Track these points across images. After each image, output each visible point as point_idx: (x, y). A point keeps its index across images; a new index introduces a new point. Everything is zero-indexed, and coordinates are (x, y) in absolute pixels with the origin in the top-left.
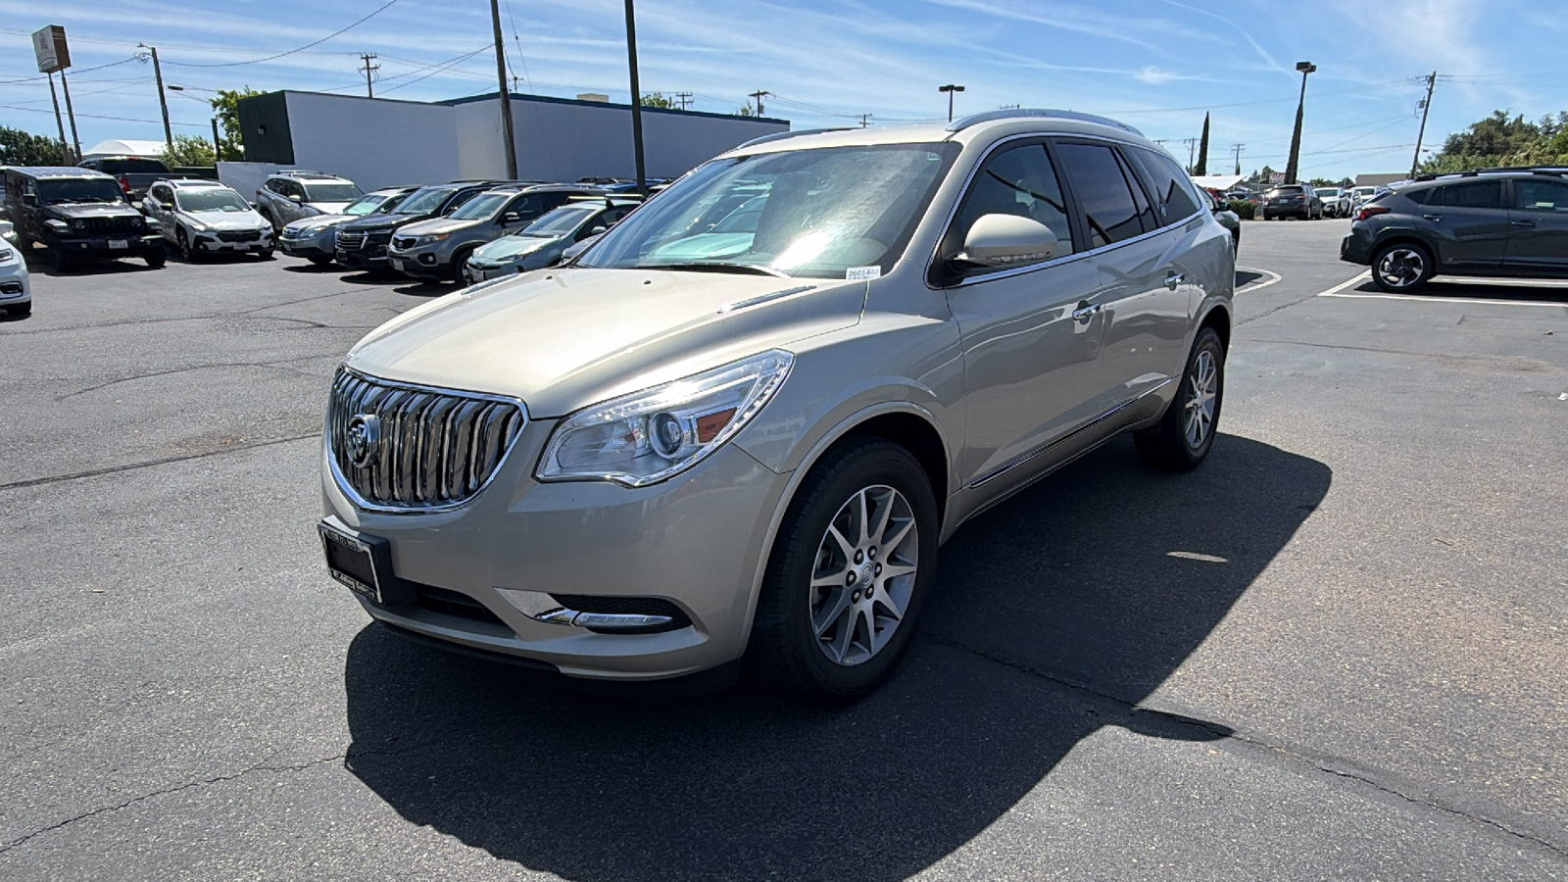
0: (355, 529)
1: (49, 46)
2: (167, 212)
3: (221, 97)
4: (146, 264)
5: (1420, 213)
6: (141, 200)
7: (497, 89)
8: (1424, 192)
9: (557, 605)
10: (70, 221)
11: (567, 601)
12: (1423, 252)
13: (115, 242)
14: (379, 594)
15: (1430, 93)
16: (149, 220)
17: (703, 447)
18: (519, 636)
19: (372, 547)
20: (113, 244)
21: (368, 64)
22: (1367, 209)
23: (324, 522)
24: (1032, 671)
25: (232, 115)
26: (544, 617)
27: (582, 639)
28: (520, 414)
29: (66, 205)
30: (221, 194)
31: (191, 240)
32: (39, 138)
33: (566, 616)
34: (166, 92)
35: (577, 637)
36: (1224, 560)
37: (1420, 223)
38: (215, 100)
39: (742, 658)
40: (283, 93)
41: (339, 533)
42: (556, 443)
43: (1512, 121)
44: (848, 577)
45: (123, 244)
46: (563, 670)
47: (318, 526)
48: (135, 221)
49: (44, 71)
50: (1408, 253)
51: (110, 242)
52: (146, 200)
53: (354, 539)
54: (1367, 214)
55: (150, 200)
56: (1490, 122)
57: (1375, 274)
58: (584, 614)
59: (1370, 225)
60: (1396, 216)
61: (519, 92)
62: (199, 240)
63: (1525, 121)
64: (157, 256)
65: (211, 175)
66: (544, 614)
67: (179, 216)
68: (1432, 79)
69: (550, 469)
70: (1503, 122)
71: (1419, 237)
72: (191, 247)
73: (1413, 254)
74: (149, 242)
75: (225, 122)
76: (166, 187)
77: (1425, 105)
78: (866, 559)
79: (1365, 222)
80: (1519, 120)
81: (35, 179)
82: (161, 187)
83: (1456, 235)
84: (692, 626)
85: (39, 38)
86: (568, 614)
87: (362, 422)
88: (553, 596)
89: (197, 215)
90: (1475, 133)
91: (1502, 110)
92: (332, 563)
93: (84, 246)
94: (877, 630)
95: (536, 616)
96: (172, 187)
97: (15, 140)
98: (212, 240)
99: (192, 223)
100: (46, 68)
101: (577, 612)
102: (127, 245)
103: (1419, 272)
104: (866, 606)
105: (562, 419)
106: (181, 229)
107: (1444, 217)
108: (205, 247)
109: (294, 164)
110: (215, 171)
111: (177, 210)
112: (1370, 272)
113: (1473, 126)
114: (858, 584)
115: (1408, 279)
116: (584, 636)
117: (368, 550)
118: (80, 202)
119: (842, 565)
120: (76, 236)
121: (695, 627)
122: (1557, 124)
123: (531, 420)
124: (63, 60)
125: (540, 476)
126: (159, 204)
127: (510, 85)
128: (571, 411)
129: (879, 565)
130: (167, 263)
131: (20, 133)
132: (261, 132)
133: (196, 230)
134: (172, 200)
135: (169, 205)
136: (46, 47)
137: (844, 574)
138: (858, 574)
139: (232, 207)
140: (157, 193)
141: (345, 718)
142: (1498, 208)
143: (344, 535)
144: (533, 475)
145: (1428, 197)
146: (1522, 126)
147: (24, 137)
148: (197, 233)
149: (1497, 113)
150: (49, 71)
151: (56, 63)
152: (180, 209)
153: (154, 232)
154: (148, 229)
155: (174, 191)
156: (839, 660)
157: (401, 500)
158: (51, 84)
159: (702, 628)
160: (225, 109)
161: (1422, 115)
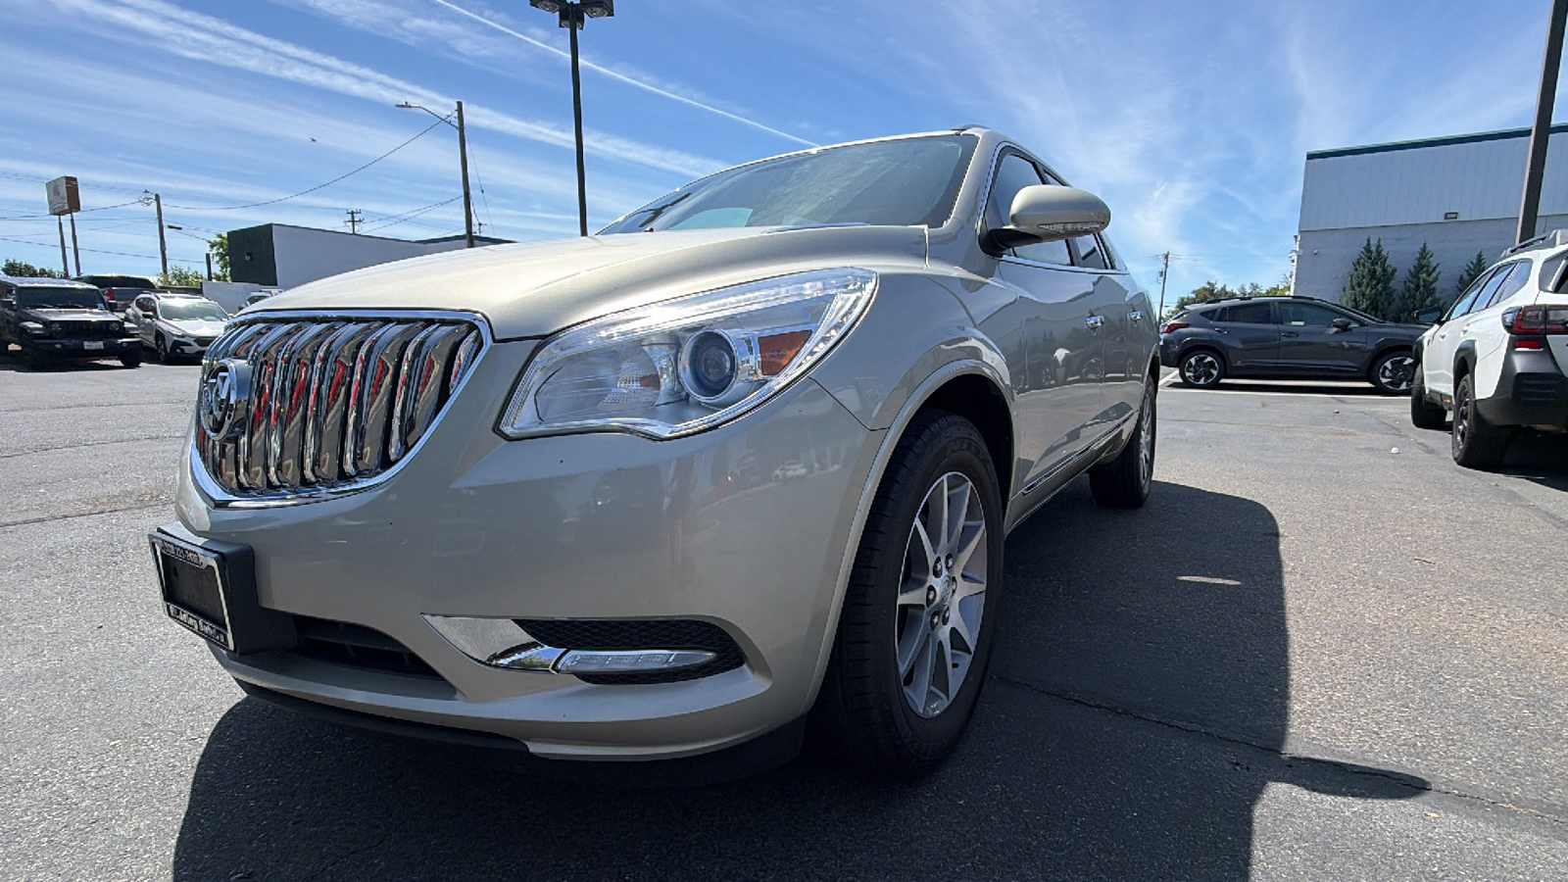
0: (199, 534)
1: (61, 194)
2: (148, 320)
3: (218, 240)
4: (121, 364)
5: (1213, 327)
6: (124, 311)
7: (464, 232)
8: (1214, 311)
9: (525, 637)
10: (47, 324)
11: (544, 631)
12: (1219, 358)
13: (91, 343)
14: (230, 636)
15: (1167, 267)
16: (127, 325)
17: (767, 382)
18: (461, 692)
19: (222, 559)
20: (88, 345)
21: (353, 217)
22: (1172, 325)
23: (159, 530)
24: (1126, 713)
25: (227, 255)
26: (504, 661)
27: (569, 695)
28: (479, 336)
29: (45, 310)
30: (203, 306)
31: (169, 345)
32: (44, 270)
33: (544, 659)
34: (166, 231)
35: (561, 691)
36: (1238, 583)
37: (1214, 335)
38: (212, 241)
39: (810, 713)
40: (270, 226)
41: (177, 542)
42: (534, 377)
43: (1219, 289)
44: (928, 594)
45: (100, 345)
46: (534, 748)
47: (151, 536)
48: (114, 325)
49: (55, 214)
50: (1206, 358)
51: (86, 343)
52: (129, 311)
53: (194, 549)
54: (1172, 329)
55: (133, 310)
56: (1205, 289)
57: (1182, 375)
58: (572, 653)
59: (1175, 336)
60: (1194, 329)
61: (483, 235)
62: (177, 344)
63: (1228, 289)
64: (132, 358)
65: (198, 292)
66: (504, 655)
67: (160, 324)
68: (1167, 257)
69: (522, 418)
70: (1213, 290)
71: (1212, 345)
72: (169, 350)
73: (1209, 359)
74: (125, 345)
75: (221, 260)
76: (150, 299)
77: (1163, 274)
78: (945, 572)
79: (1171, 334)
80: (1224, 289)
81: (16, 286)
82: (144, 299)
83: (1243, 343)
84: (745, 666)
85: (53, 187)
86: (545, 653)
87: (225, 369)
88: (520, 623)
89: (175, 322)
90: (1197, 295)
91: (1213, 282)
92: (171, 594)
93: (58, 346)
94: (955, 666)
95: (490, 659)
96: (155, 299)
97: (20, 271)
98: (190, 345)
99: (171, 329)
100: (57, 211)
101: (563, 650)
102: (102, 347)
103: (1215, 373)
104: (944, 633)
105: (545, 339)
106: (160, 335)
107: (1230, 330)
108: (182, 350)
109: (276, 285)
110: (201, 289)
111: (158, 318)
112: (1177, 371)
113: (1194, 292)
114: (938, 604)
115: (1207, 378)
116: (568, 690)
117: (214, 564)
118: (60, 307)
119: (923, 577)
120: (50, 338)
121: (751, 667)
122: (1249, 291)
123: (494, 341)
124: (74, 205)
125: (508, 430)
126: (141, 313)
127: (475, 229)
128: (560, 327)
129: (954, 579)
130: (142, 364)
131: (26, 266)
132: (247, 258)
133: (173, 335)
134: (154, 310)
135: (151, 313)
136: (58, 194)
137: (925, 589)
138: (937, 589)
139: (214, 318)
140: (140, 305)
141: (174, 842)
142: (1269, 322)
143: (182, 544)
144: (496, 429)
145: (1217, 314)
146: (1226, 293)
147: (29, 269)
148: (176, 338)
149: (1209, 283)
150: (59, 214)
151: (66, 207)
152: (160, 317)
153: (132, 336)
154: (125, 333)
155: (157, 302)
156: (921, 711)
157: (282, 486)
158: (60, 224)
159: (762, 668)
160: (221, 250)
161: (1162, 282)
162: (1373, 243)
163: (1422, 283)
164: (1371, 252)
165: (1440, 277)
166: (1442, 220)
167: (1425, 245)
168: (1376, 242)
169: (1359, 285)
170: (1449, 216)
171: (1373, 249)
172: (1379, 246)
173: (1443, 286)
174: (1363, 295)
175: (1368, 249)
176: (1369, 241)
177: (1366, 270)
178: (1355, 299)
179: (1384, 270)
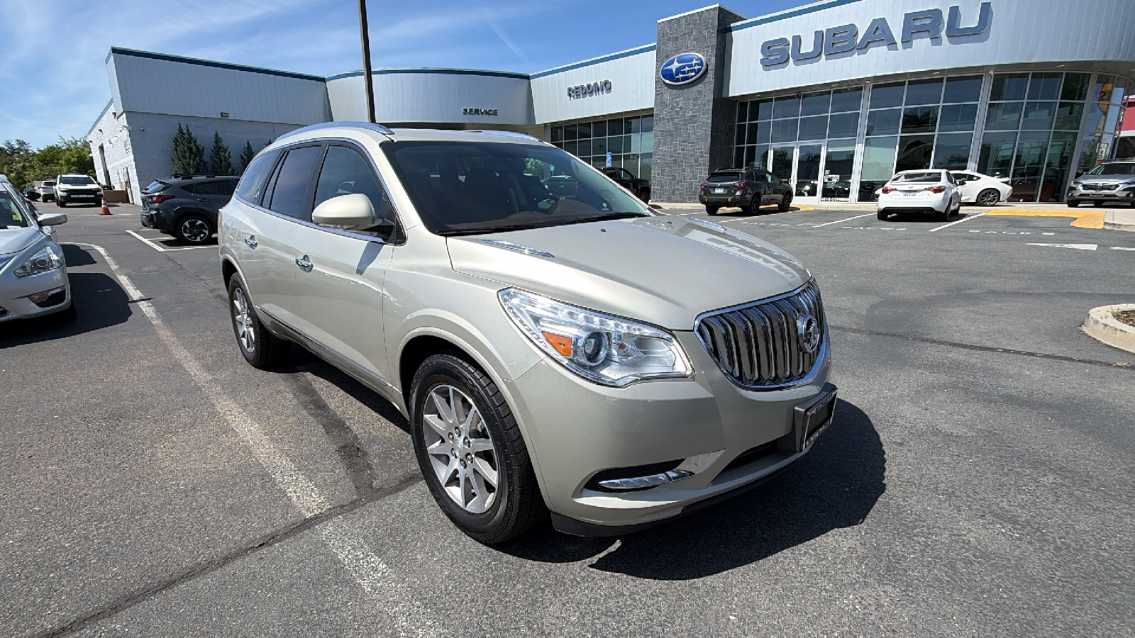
8: (191, 185)
12: (207, 222)
22: (160, 196)
37: (198, 204)
60: (181, 200)
73: (200, 222)
107: (209, 200)
115: (202, 237)
145: (194, 188)
162: (183, 127)
163: (223, 159)
164: (183, 133)
165: (231, 155)
166: (220, 117)
167: (216, 132)
168: (186, 127)
169: (184, 157)
170: (224, 115)
171: (185, 131)
172: (188, 131)
173: (235, 161)
174: (189, 164)
175: (181, 131)
176: (180, 125)
177: (186, 147)
178: (184, 168)
179: (197, 148)
